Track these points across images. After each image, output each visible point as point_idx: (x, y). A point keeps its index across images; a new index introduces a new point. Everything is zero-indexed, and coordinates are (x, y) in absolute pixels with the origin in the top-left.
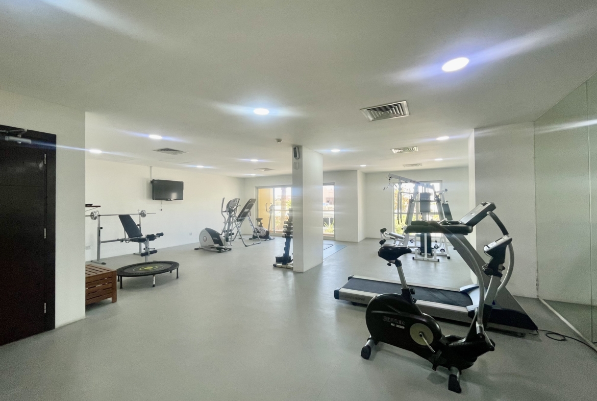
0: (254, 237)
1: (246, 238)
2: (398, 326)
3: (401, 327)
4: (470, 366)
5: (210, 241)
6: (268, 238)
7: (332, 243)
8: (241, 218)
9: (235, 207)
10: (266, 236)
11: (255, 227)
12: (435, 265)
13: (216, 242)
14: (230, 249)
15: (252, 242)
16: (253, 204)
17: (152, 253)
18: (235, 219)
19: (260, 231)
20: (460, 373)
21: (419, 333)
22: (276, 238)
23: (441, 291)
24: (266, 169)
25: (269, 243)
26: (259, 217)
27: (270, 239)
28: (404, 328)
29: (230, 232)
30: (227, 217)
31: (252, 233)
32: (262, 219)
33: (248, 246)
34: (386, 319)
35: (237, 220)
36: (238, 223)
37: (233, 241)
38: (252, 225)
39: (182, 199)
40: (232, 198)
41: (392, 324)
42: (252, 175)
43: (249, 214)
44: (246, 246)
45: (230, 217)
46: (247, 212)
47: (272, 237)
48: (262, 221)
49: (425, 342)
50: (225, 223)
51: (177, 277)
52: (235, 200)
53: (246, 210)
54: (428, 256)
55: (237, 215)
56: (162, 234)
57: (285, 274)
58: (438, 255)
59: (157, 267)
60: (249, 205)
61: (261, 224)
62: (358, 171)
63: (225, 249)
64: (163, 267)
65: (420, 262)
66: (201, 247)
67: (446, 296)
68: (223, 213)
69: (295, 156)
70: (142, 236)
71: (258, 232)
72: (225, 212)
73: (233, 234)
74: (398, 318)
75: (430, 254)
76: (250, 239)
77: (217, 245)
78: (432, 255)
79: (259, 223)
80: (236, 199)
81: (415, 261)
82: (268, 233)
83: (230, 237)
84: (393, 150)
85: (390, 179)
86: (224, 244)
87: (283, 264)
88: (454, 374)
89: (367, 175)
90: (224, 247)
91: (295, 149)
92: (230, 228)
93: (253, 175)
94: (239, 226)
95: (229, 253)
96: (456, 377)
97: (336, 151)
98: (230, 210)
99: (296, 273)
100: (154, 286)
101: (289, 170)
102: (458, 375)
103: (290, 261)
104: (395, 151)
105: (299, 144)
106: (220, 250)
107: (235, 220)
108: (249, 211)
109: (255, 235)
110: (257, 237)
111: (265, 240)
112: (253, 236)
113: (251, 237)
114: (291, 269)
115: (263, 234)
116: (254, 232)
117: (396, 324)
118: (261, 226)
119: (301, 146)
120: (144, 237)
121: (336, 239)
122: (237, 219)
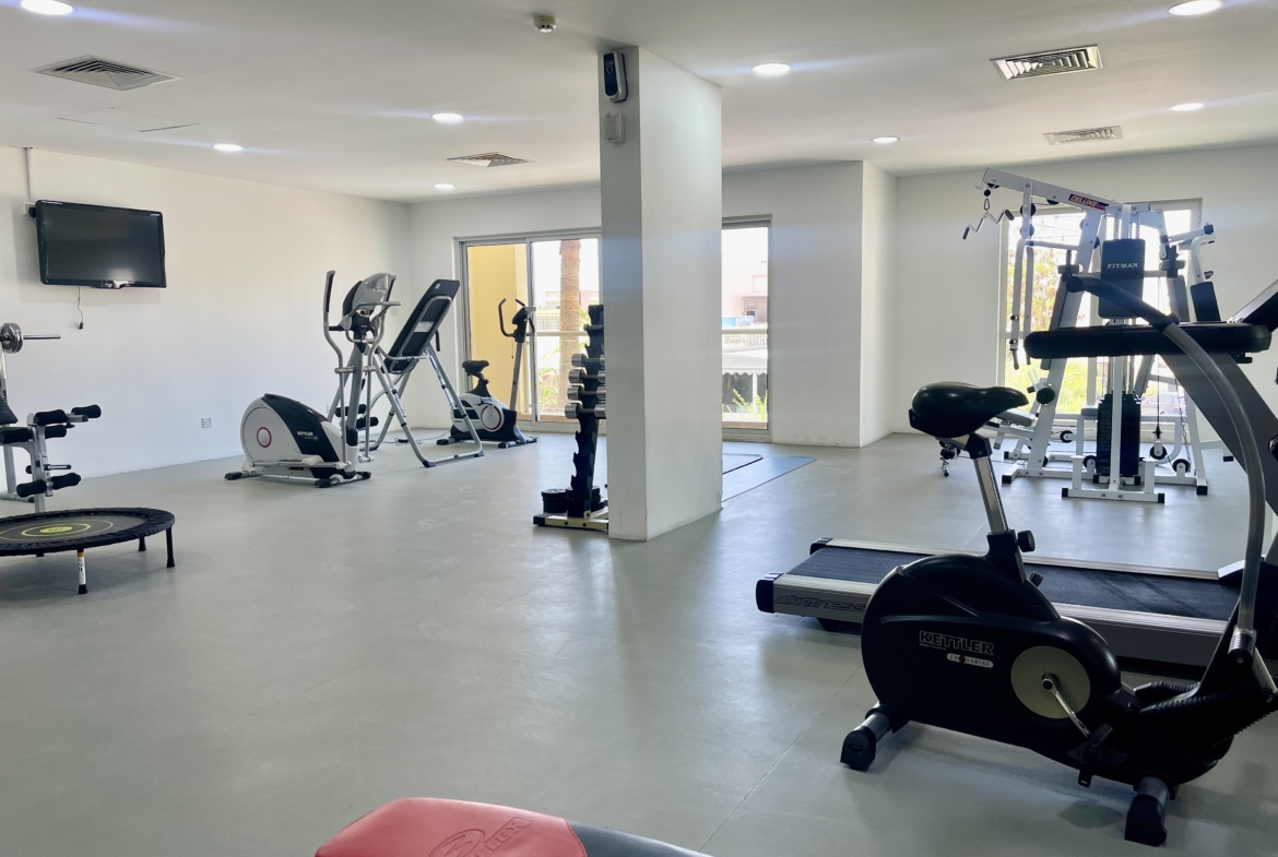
0: (458, 436)
1: (426, 441)
2: (970, 660)
3: (981, 663)
4: (1205, 769)
5: (285, 445)
6: (514, 438)
7: (761, 450)
8: (401, 358)
9: (378, 310)
10: (505, 432)
11: (458, 394)
12: (1148, 515)
13: (306, 447)
14: (366, 476)
15: (447, 453)
16: (446, 304)
17: (60, 483)
18: (379, 361)
19: (478, 410)
20: (1172, 795)
21: (1043, 677)
22: (542, 439)
23: (1148, 580)
24: (496, 159)
25: (514, 453)
26: (475, 357)
27: (521, 442)
28: (990, 665)
29: (359, 416)
30: (348, 348)
31: (449, 421)
32: (485, 364)
33: (434, 465)
34: (926, 640)
35: (390, 365)
36: (393, 377)
37: (375, 448)
38: (447, 386)
39: (160, 281)
40: (364, 275)
41: (952, 657)
42: (438, 186)
43: (433, 342)
44: (426, 464)
45: (361, 348)
46: (426, 336)
47: (526, 437)
48: (485, 372)
49: (1063, 708)
50: (342, 373)
51: (171, 563)
52: (374, 282)
53: (422, 327)
54: (1123, 486)
55: (387, 344)
56: (94, 412)
57: (576, 547)
58: (1159, 483)
59: (87, 527)
60: (433, 305)
61: (483, 383)
62: (866, 164)
63: (348, 475)
64: (111, 525)
65: (1088, 505)
66: (250, 469)
67: (1162, 593)
68: (331, 333)
69: (610, 87)
70: (15, 421)
71: (473, 415)
72: (339, 328)
73: (375, 422)
74: (972, 632)
75: (1130, 481)
76: (441, 443)
77: (313, 460)
78: (1138, 483)
79: (475, 380)
80: (381, 276)
81: (1069, 504)
82: (510, 416)
83: (361, 434)
84: (1002, 64)
85: (987, 193)
86: (339, 453)
87: (569, 516)
88: (1151, 793)
89: (904, 184)
90: (340, 465)
91: (608, 58)
92: (363, 400)
93: (445, 187)
94: (397, 387)
95: (361, 487)
96: (1154, 801)
97: (772, 70)
98: (359, 323)
99: (617, 543)
100: (83, 590)
101: (585, 163)
102: (1162, 797)
103: (597, 505)
104: (1009, 69)
105: (621, 36)
106: (324, 478)
107: (380, 364)
108: (433, 331)
109: (461, 426)
110: (468, 436)
111: (502, 446)
112: (454, 431)
113: (447, 436)
114: (601, 531)
115: (490, 421)
116: (457, 414)
117: (963, 654)
118: (482, 390)
119: (634, 49)
120: (22, 422)
121: (777, 436)
122: (388, 362)
